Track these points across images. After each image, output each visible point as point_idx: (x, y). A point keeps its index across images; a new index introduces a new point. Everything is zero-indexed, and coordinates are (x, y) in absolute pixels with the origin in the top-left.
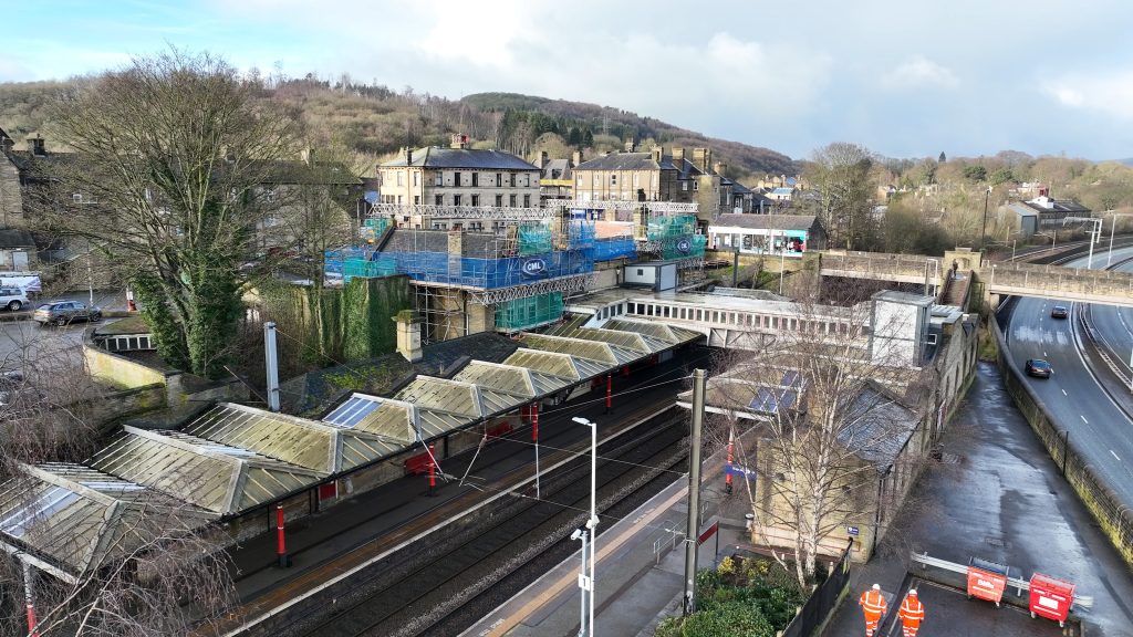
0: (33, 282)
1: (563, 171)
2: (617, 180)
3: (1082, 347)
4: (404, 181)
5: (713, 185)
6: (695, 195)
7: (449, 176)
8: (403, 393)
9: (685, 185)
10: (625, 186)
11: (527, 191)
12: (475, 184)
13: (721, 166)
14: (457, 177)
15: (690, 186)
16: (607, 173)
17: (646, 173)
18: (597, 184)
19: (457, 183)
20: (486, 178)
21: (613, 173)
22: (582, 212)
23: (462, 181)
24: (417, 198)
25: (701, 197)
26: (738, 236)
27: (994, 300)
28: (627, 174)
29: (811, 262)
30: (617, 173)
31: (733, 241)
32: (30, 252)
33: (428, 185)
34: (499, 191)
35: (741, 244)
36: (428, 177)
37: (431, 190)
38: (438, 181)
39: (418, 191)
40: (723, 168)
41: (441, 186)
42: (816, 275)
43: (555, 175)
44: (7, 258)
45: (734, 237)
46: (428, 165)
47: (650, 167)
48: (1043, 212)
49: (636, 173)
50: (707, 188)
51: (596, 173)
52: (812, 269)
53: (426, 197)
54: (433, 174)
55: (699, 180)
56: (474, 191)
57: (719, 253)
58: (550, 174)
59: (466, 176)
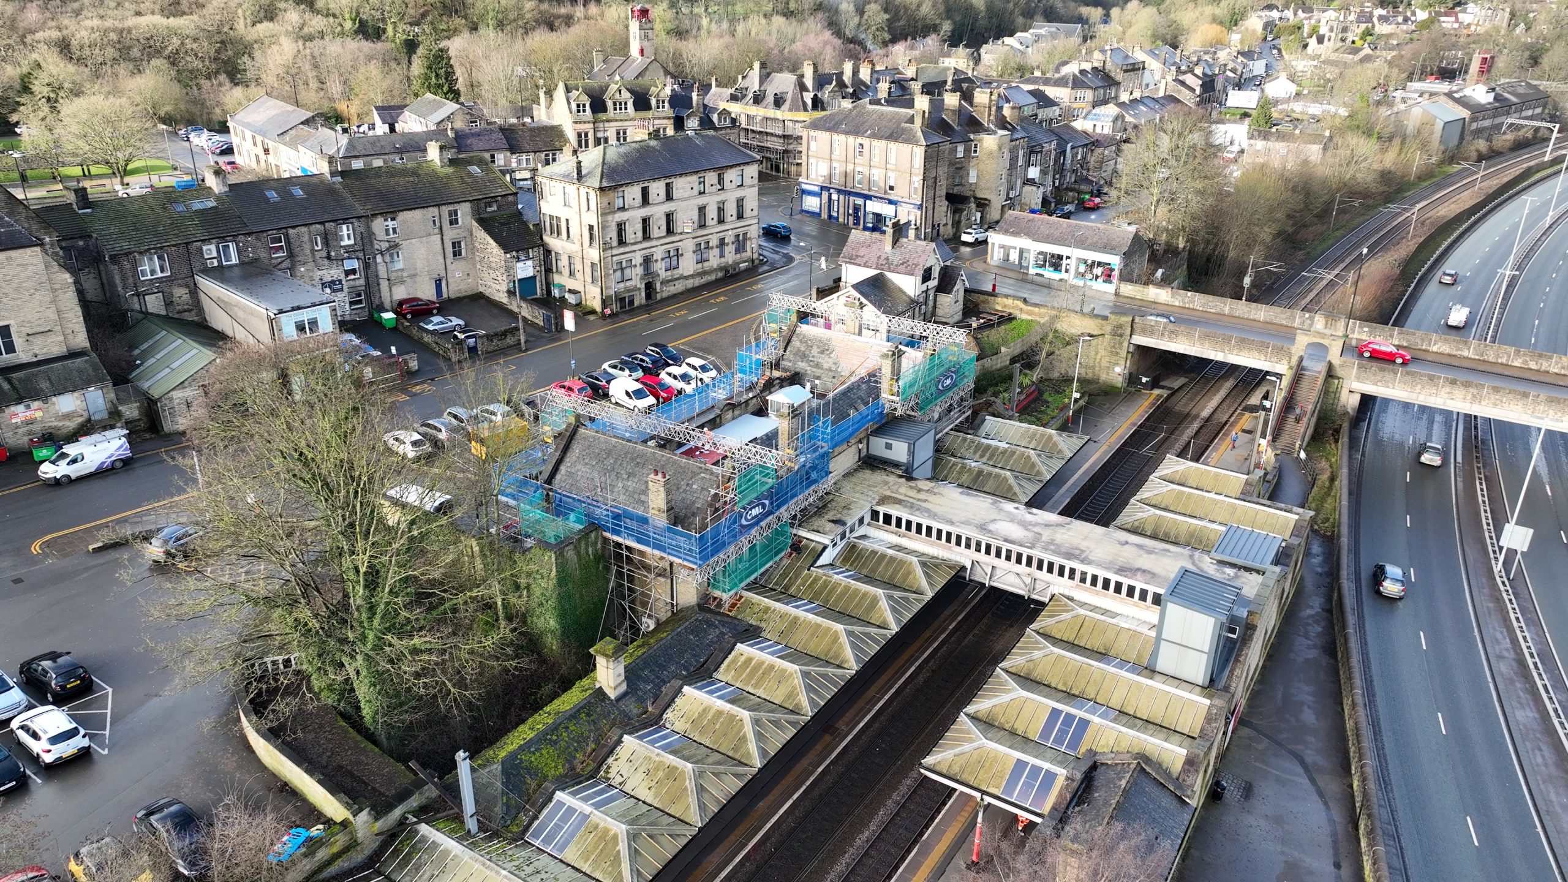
0: (121, 446)
1: (789, 96)
2: (866, 150)
3: (1459, 459)
4: (574, 202)
5: (1000, 148)
6: (973, 162)
7: (633, 193)
8: (609, 767)
9: (961, 149)
10: (876, 161)
11: (740, 193)
12: (669, 197)
13: (1013, 108)
14: (645, 192)
15: (967, 151)
16: (852, 140)
17: (907, 148)
18: (838, 153)
19: (645, 200)
20: (684, 186)
21: (860, 140)
22: (817, 189)
23: (652, 197)
24: (591, 228)
25: (982, 166)
26: (1028, 251)
27: (1353, 401)
28: (879, 145)
29: (1121, 326)
30: (866, 142)
31: (1021, 257)
32: (105, 390)
33: (606, 211)
34: (702, 201)
35: (1032, 262)
36: (606, 201)
37: (610, 218)
38: (619, 203)
39: (592, 219)
40: (1016, 112)
41: (623, 209)
42: (1126, 344)
43: (778, 102)
44: (79, 402)
45: (1022, 251)
46: (605, 184)
47: (910, 140)
48: (1477, 110)
49: (893, 145)
50: (991, 153)
51: (835, 136)
52: (1121, 336)
53: (604, 227)
54: (611, 194)
55: (980, 140)
56: (669, 207)
57: (999, 300)
58: (770, 99)
59: (657, 189)
